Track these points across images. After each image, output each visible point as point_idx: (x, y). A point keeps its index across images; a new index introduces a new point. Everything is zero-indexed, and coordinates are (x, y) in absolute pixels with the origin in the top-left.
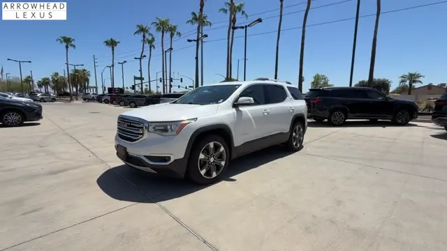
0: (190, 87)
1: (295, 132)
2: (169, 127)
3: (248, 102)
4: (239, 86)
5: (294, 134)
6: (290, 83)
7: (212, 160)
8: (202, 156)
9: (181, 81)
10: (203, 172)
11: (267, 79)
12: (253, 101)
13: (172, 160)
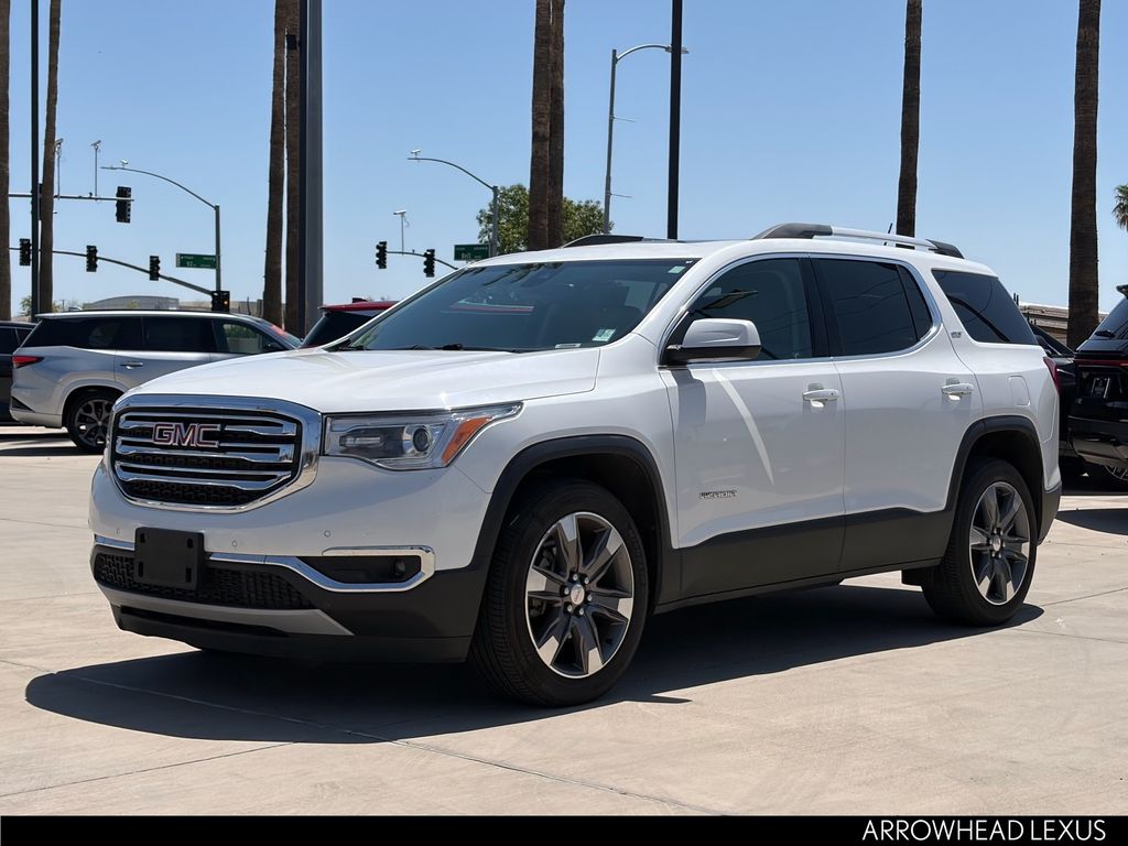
0: (185, 261)
1: (981, 522)
2: (407, 437)
3: (734, 340)
4: (687, 264)
5: (975, 539)
6: (954, 253)
7: (577, 596)
8: (536, 582)
9: (123, 213)
10: (548, 652)
11: (826, 232)
12: (754, 339)
13: (427, 571)
